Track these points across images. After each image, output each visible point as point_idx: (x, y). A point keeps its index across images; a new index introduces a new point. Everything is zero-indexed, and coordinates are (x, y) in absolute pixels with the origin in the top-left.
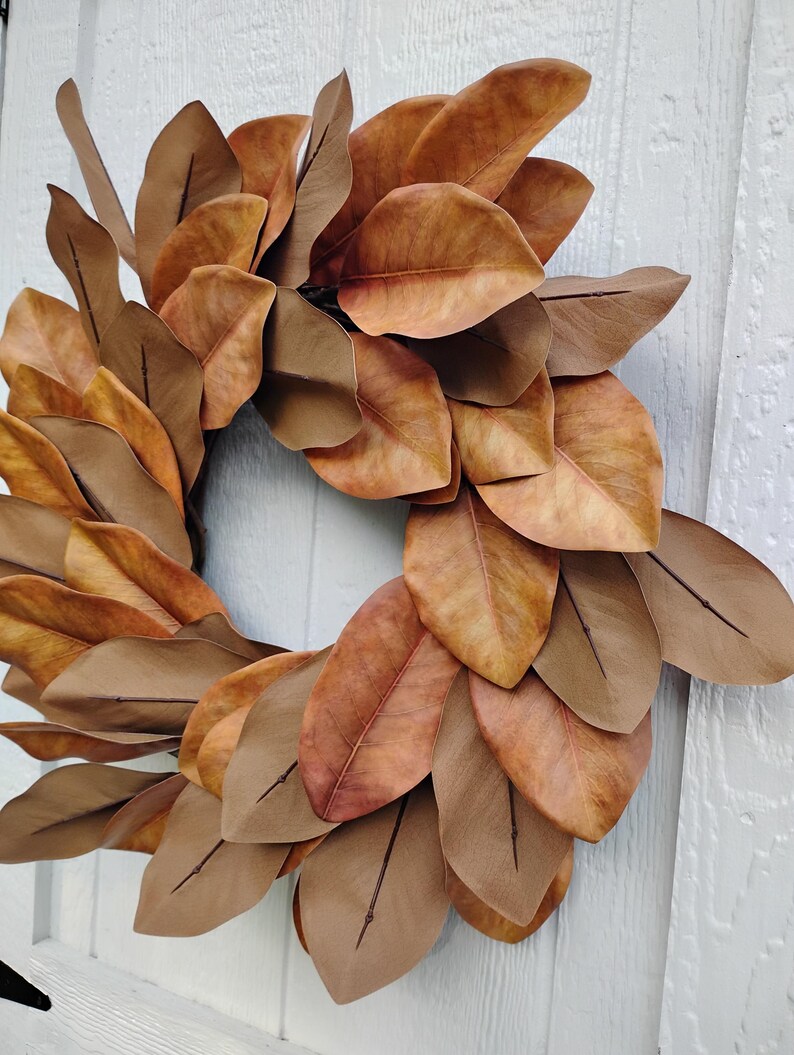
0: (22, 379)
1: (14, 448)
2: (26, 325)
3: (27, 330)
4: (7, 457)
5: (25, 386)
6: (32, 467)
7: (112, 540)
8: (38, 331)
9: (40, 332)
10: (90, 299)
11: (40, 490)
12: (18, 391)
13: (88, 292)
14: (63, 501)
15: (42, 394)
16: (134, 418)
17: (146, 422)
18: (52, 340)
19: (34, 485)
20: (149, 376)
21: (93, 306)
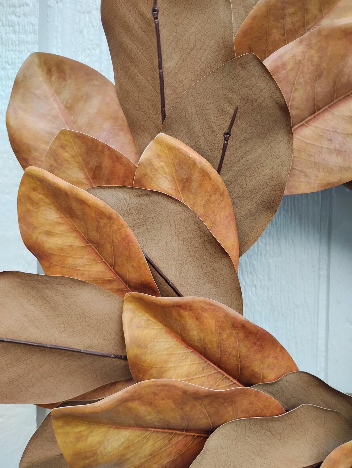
0: (63, 147)
1: (59, 224)
2: (38, 92)
3: (38, 97)
4: (49, 233)
5: (66, 155)
6: (78, 243)
7: (185, 313)
8: (52, 99)
9: (55, 100)
10: (164, 57)
11: (84, 266)
12: (56, 160)
13: (164, 48)
14: (109, 275)
15: (87, 163)
16: (200, 186)
17: (216, 190)
18: (70, 108)
19: (79, 262)
20: (230, 142)
21: (165, 65)
